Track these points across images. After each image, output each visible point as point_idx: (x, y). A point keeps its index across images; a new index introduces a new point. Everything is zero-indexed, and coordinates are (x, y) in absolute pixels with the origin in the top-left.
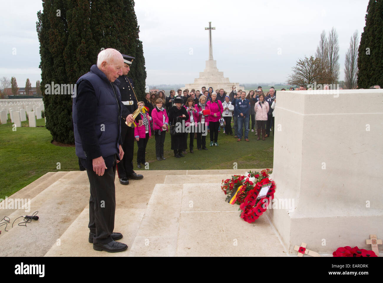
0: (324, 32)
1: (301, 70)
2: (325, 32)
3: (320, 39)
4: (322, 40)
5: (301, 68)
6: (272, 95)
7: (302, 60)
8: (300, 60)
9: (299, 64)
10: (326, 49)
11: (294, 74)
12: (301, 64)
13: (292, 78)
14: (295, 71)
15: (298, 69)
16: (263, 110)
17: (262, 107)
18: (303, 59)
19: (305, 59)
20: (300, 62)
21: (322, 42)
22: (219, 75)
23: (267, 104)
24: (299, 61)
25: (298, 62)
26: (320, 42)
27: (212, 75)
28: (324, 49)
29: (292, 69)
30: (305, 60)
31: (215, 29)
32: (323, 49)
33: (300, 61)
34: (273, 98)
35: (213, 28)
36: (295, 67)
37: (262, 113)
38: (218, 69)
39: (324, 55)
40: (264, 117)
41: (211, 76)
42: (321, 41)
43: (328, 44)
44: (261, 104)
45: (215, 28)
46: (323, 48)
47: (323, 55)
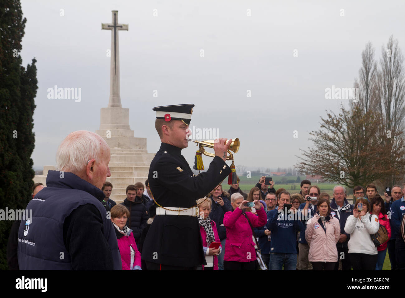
0: (370, 48)
1: (331, 140)
2: (372, 48)
3: (361, 65)
4: (366, 68)
5: (331, 135)
6: (339, 202)
7: (333, 116)
8: (329, 115)
9: (327, 126)
10: (377, 88)
11: (316, 148)
12: (333, 126)
13: (310, 159)
14: (316, 142)
15: (326, 137)
16: (329, 238)
17: (325, 230)
18: (337, 113)
19: (342, 114)
20: (329, 120)
21: (365, 72)
22: (137, 145)
23: (335, 221)
24: (327, 118)
25: (325, 119)
26: (360, 71)
27: (119, 145)
28: (370, 87)
29: (312, 136)
30: (341, 116)
31: (127, 30)
32: (367, 89)
33: (330, 117)
34: (344, 209)
35: (121, 27)
36: (316, 132)
37: (327, 244)
38: (133, 131)
39: (371, 102)
40: (330, 253)
41: (116, 148)
42: (364, 69)
43: (379, 76)
44: (323, 222)
45: (127, 26)
46: (367, 85)
47: (368, 104)
